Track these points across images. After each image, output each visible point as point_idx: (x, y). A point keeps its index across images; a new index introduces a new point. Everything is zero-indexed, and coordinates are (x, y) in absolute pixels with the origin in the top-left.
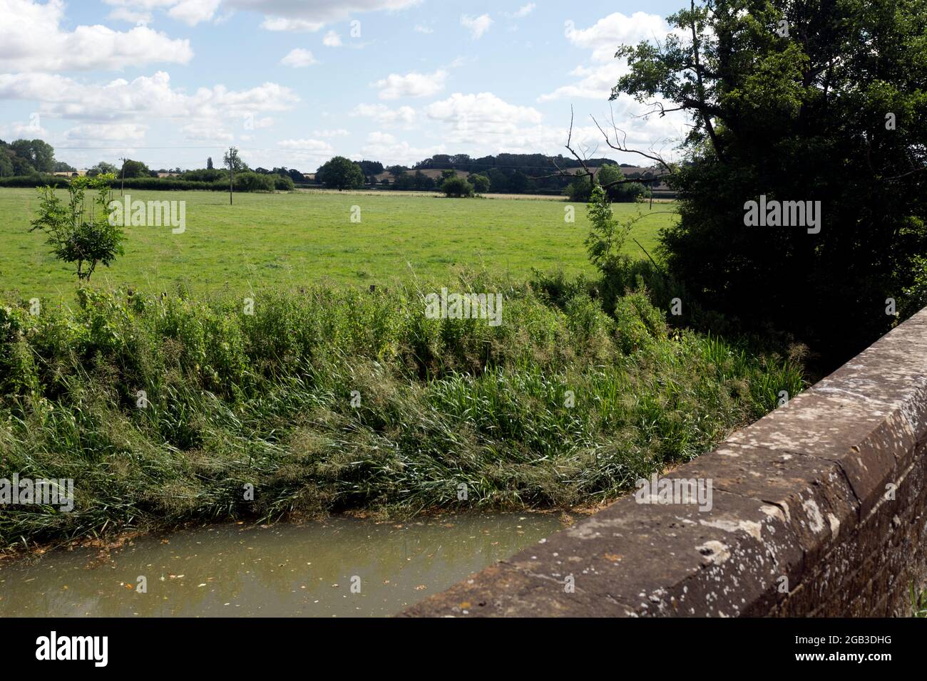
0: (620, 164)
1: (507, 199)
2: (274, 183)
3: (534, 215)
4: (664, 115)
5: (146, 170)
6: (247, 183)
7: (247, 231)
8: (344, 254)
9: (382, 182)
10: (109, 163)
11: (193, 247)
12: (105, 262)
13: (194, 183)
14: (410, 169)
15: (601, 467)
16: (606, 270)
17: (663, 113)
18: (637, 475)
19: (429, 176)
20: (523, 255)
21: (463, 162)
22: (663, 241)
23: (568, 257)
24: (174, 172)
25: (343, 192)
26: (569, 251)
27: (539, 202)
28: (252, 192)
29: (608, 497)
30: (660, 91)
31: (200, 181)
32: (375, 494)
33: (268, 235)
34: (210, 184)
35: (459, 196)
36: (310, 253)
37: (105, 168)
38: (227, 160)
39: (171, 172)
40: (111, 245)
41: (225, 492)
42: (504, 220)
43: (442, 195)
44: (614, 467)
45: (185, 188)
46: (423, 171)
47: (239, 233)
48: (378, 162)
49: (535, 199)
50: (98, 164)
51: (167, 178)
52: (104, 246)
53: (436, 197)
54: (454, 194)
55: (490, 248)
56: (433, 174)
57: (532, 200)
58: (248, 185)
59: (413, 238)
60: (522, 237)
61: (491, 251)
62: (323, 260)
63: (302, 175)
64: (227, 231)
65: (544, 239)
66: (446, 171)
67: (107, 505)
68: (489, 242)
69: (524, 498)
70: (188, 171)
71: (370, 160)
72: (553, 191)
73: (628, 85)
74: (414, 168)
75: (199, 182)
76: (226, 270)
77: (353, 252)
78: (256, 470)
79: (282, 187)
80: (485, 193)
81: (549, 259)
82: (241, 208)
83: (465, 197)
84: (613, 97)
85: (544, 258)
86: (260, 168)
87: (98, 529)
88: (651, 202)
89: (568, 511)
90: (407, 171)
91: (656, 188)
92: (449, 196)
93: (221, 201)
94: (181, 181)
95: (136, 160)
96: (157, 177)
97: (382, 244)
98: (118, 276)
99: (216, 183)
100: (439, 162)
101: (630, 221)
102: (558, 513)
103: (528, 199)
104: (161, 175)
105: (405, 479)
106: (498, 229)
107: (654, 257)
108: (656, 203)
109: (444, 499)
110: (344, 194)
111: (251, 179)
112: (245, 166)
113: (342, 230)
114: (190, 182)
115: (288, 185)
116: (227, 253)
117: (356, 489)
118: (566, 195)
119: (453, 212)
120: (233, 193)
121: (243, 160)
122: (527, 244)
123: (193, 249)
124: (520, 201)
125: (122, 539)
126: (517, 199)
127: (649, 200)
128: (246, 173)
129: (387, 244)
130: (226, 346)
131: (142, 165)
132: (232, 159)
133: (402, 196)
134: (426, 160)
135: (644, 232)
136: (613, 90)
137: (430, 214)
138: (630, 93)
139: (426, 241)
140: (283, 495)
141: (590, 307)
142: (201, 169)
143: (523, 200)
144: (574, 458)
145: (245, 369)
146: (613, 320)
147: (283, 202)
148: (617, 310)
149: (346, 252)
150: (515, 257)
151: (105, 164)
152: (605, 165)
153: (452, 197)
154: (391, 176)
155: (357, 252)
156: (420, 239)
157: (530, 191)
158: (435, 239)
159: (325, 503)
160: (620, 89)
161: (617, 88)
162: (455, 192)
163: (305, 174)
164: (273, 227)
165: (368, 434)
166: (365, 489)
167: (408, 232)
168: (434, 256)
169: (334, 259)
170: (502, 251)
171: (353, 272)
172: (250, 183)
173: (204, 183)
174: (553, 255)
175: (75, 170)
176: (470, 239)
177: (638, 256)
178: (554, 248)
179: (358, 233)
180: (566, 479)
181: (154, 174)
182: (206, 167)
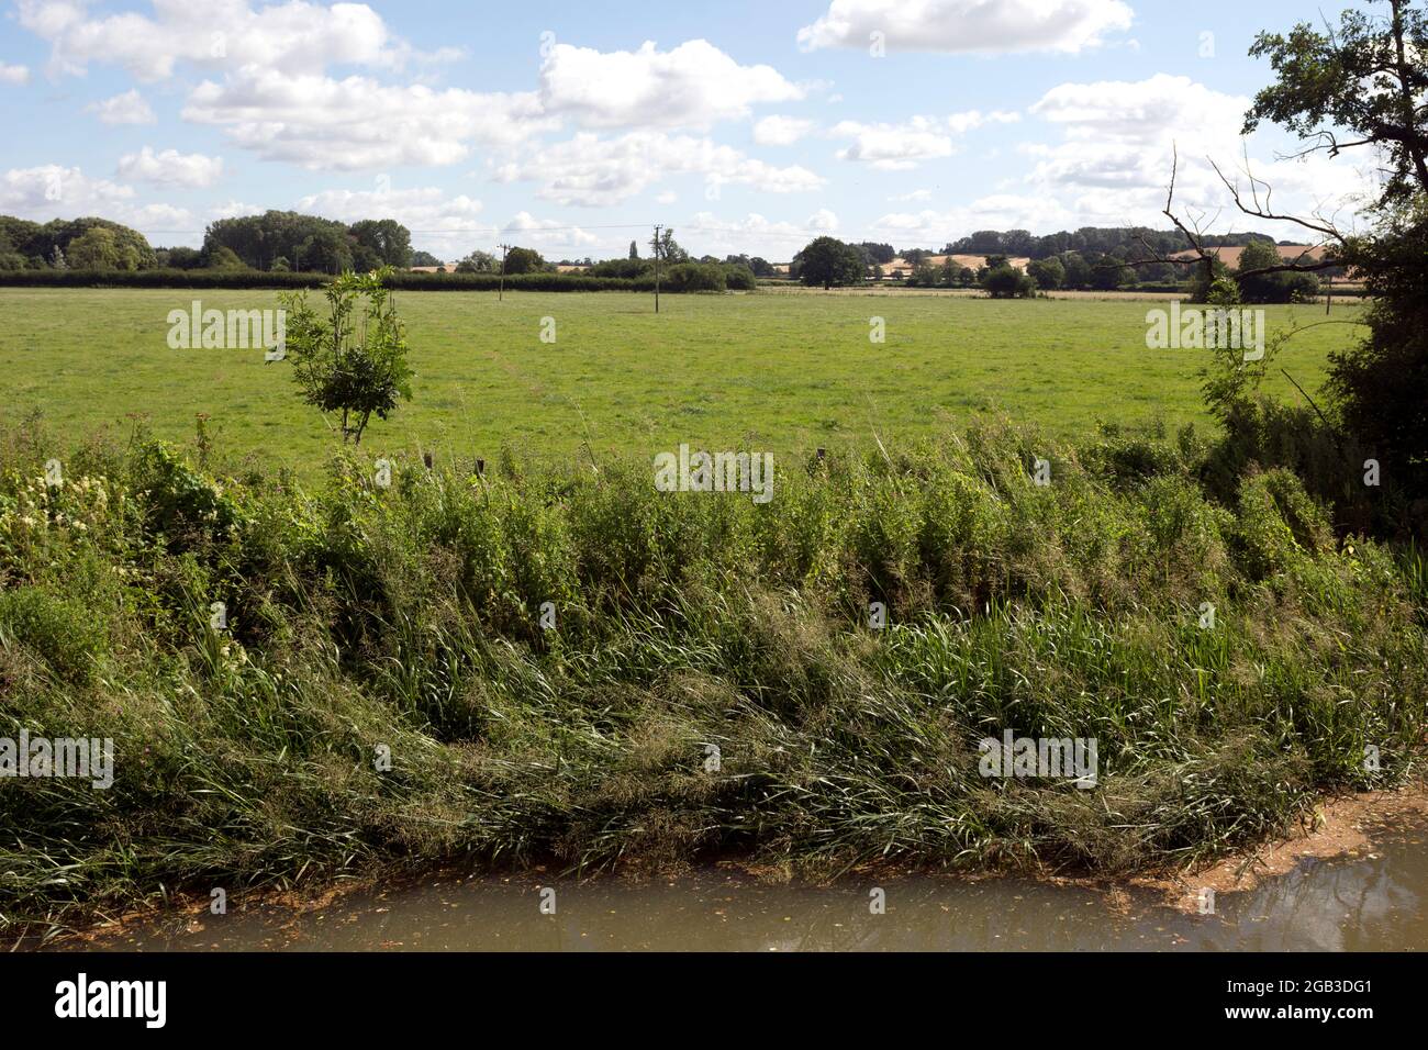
0: (1277, 241)
1: (1089, 301)
2: (725, 278)
3: (1129, 325)
4: (1337, 153)
5: (539, 262)
6: (685, 279)
7: (669, 353)
8: (810, 391)
9: (892, 275)
10: (487, 253)
11: (582, 378)
12: (380, 413)
13: (608, 280)
14: (936, 255)
15: (1191, 801)
16: (1231, 423)
17: (1335, 150)
18: (1261, 816)
19: (966, 266)
20: (1102, 393)
21: (1019, 243)
22: (1336, 374)
23: (1178, 395)
24: (581, 265)
25: (831, 291)
26: (1182, 386)
27: (1140, 305)
28: (692, 292)
29: (1203, 857)
30: (1330, 113)
31: (617, 277)
32: (771, 833)
33: (699, 361)
34: (630, 281)
35: (1010, 296)
36: (758, 389)
37: (482, 260)
38: (657, 244)
39: (577, 264)
40: (390, 384)
41: (511, 818)
42: (1079, 334)
43: (985, 294)
44: (1215, 801)
45: (593, 288)
46: (956, 258)
47: (657, 357)
48: (887, 245)
49: (1134, 300)
50: (470, 255)
51: (571, 273)
52: (378, 387)
53: (974, 297)
54: (1002, 293)
55: (1049, 382)
56: (974, 263)
57: (1129, 301)
58: (687, 283)
59: (927, 363)
60: (1105, 363)
61: (1049, 386)
62: (773, 401)
63: (770, 266)
64: (641, 354)
65: (1140, 365)
66: (992, 256)
67: (312, 835)
68: (1047, 370)
69: (1045, 852)
70: (601, 262)
71: (874, 242)
72: (1166, 286)
73: (1274, 105)
74: (942, 253)
75: (614, 279)
76: (618, 416)
77: (825, 387)
78: (569, 780)
79: (738, 284)
80: (1054, 290)
81: (1145, 399)
82: (670, 317)
83: (1021, 297)
84: (1248, 128)
85: (1136, 398)
86: (707, 257)
87: (292, 876)
88: (1329, 301)
89: (1123, 883)
90: (932, 259)
91: (1339, 280)
92: (995, 296)
93: (642, 307)
94: (588, 278)
95: (525, 248)
96: (556, 272)
97: (873, 374)
98: (454, 427)
99: (640, 280)
100: (981, 243)
101: (1278, 337)
102: (1104, 885)
103: (1124, 300)
104: (562, 269)
105: (827, 807)
106: (1069, 349)
107: (1318, 400)
108: (1337, 304)
109: (893, 849)
110: (831, 295)
111: (691, 273)
112: (684, 254)
113: (816, 351)
114: (601, 279)
115: (748, 282)
116: (630, 389)
117: (739, 822)
118: (1186, 292)
119: (998, 321)
120: (660, 295)
121: (681, 245)
122: (1112, 375)
123: (580, 382)
124: (1112, 304)
125: (330, 895)
126: (1104, 300)
127: (1325, 298)
128: (684, 265)
129: (881, 374)
130: (540, 557)
131: (534, 254)
132: (664, 243)
133: (921, 296)
134: (962, 240)
135: (1314, 353)
136: (1247, 115)
137: (960, 325)
138: (1277, 119)
139: (946, 369)
140: (612, 827)
141: (1181, 497)
142: (619, 258)
143: (1115, 300)
144: (1142, 780)
145: (571, 599)
146: (1232, 518)
147: (735, 309)
148: (1242, 501)
149: (814, 387)
150: (1088, 396)
151: (481, 254)
152: (1253, 242)
153: (1000, 297)
154: (907, 265)
155: (832, 387)
156: (937, 366)
157: (1126, 286)
158: (961, 366)
159: (683, 848)
160: (1260, 111)
161: (1254, 112)
162: (1004, 291)
163: (775, 264)
164: (710, 347)
165: (767, 724)
166: (755, 823)
167: (919, 354)
168: (953, 394)
169: (794, 398)
170: (1068, 386)
171: (816, 421)
172: (689, 280)
173: (622, 280)
174: (1154, 392)
175: (442, 264)
176: (1017, 365)
177: (1290, 400)
178: (1157, 380)
179: (839, 355)
180: (1123, 821)
181: (551, 268)
182: (626, 255)
